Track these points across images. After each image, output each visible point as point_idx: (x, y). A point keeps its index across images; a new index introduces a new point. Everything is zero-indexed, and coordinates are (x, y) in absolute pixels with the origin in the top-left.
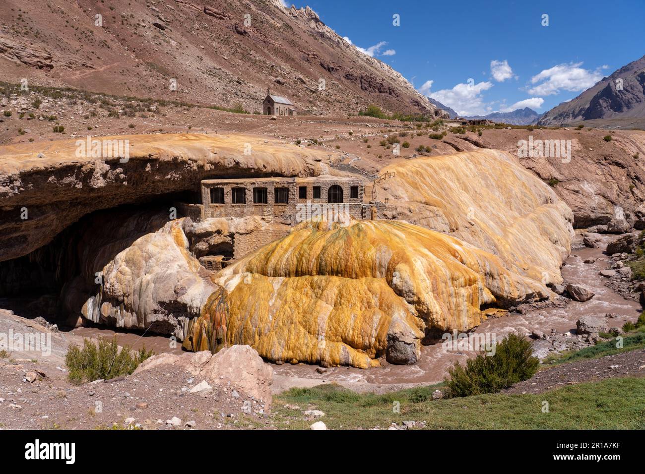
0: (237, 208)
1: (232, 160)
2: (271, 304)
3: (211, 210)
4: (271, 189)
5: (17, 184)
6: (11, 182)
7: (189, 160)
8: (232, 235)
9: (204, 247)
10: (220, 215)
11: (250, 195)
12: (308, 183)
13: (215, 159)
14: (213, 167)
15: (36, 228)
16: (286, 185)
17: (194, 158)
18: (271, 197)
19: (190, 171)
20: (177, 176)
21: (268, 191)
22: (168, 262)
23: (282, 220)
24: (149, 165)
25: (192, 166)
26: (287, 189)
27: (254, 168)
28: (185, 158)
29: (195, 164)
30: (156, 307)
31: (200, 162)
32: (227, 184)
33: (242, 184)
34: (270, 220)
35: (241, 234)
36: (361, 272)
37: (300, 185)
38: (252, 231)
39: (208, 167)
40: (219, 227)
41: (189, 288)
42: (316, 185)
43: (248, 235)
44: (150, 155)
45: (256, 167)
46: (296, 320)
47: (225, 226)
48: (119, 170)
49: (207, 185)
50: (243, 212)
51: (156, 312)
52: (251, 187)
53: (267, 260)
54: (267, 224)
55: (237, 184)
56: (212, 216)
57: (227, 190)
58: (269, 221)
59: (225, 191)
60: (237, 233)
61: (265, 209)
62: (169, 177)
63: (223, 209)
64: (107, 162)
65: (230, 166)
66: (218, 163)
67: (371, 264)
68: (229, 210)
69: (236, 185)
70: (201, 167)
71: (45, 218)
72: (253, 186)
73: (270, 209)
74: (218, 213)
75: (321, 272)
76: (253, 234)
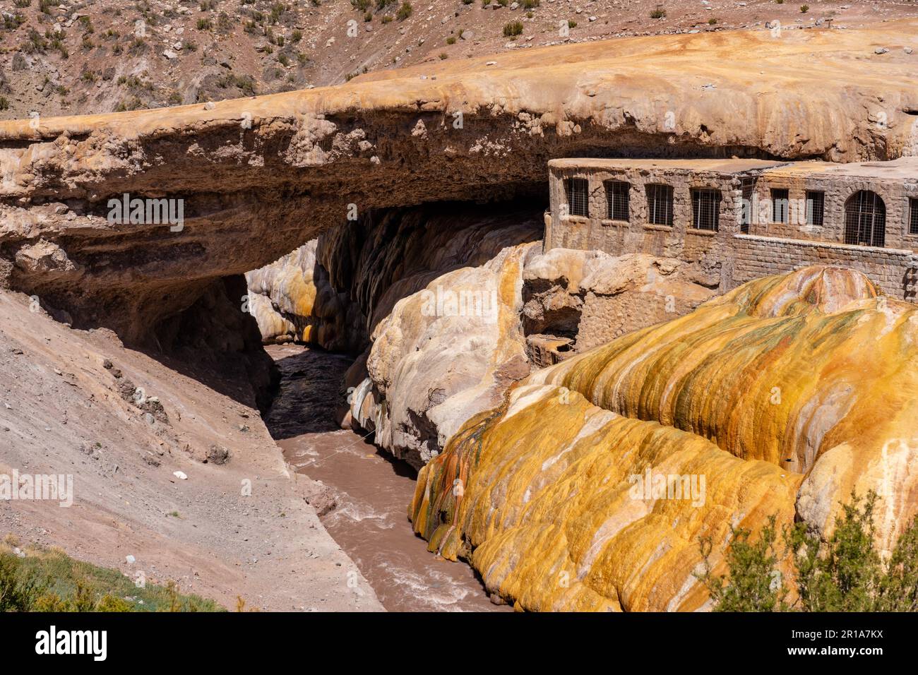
0: (612, 232)
1: (618, 113)
2: (545, 466)
3: (565, 229)
4: (682, 190)
5: (138, 155)
6: (130, 152)
7: (524, 111)
8: (582, 294)
9: (534, 313)
10: (577, 245)
11: (638, 201)
12: (792, 180)
13: (582, 110)
14: (578, 129)
15: (220, 231)
16: (714, 184)
17: (534, 106)
18: (682, 210)
19: (527, 138)
20: (499, 147)
21: (675, 195)
22: (457, 332)
23: (697, 273)
24: (420, 123)
25: (529, 125)
26: (717, 195)
27: (673, 134)
28: (511, 107)
29: (536, 121)
30: (406, 419)
31: (548, 118)
32: (593, 170)
33: (622, 172)
34: (670, 269)
35: (599, 295)
36: (757, 444)
37: (772, 185)
38: (619, 292)
39: (565, 128)
40: (566, 271)
41: (454, 392)
42: (813, 187)
43: (612, 300)
44: (419, 104)
45: (680, 132)
46: (564, 516)
47: (577, 271)
48: (356, 133)
49: (559, 172)
50: (622, 242)
51: (406, 428)
52: (640, 182)
53: (604, 364)
54: (662, 279)
55: (612, 171)
56: (565, 245)
57: (595, 183)
58: (668, 273)
59: (591, 188)
60: (591, 290)
61: (668, 241)
62: (477, 148)
63: (585, 231)
64: (329, 117)
65: (613, 127)
66: (591, 118)
67: (784, 428)
68: (597, 233)
69: (610, 176)
70: (550, 129)
71: (228, 216)
72: (643, 180)
73: (676, 241)
74: (576, 238)
75: (679, 421)
76: (622, 299)
